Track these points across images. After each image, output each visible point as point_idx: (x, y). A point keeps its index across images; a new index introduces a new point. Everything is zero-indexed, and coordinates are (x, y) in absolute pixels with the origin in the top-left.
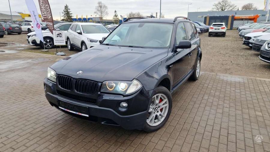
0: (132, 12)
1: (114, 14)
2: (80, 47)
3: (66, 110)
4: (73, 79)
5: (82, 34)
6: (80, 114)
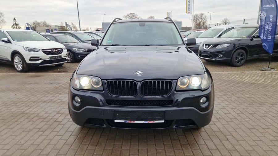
0: (36, 20)
1: (13, 22)
2: (10, 59)
3: (128, 121)
4: (137, 81)
5: (10, 43)
6: (152, 122)
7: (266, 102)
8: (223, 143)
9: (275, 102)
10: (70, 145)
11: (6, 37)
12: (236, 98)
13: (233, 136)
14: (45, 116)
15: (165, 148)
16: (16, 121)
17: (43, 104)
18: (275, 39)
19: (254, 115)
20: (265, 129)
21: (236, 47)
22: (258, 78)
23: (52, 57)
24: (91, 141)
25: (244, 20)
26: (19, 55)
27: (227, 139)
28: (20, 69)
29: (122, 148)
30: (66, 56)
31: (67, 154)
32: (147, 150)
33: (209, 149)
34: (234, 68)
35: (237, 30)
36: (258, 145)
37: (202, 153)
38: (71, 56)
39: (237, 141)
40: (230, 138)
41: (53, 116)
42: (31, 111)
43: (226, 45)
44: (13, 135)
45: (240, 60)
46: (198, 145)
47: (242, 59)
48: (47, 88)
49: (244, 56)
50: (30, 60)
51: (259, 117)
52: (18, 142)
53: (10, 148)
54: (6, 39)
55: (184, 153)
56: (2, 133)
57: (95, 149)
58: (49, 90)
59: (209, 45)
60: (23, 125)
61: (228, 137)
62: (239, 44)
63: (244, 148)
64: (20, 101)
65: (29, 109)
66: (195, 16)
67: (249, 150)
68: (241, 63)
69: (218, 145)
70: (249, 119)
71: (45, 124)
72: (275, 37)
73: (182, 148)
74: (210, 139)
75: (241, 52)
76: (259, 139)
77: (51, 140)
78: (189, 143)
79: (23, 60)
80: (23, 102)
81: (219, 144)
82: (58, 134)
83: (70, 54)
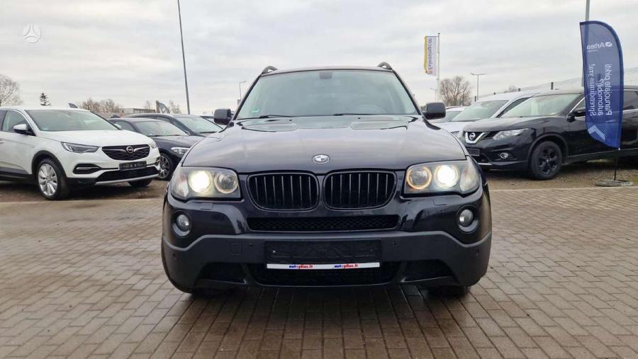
0: (90, 98)
2: (30, 172)
3: (297, 267)
4: (316, 175)
5: (33, 134)
6: (353, 266)
7: (615, 244)
8: (517, 324)
9: (633, 243)
10: (164, 335)
11: (24, 122)
12: (543, 237)
13: (541, 310)
14: (107, 279)
15: (384, 336)
16: (39, 292)
17: (103, 258)
18: (623, 117)
19: (588, 269)
20: (615, 295)
21: (537, 135)
22: (593, 200)
23: (125, 164)
24: (212, 325)
25: (552, 83)
26: (50, 161)
27: (528, 315)
28: (51, 192)
29: (285, 338)
30: (156, 164)
31: (157, 352)
32: (343, 340)
33: (486, 335)
34: (536, 182)
35: (538, 101)
36: (599, 325)
37: (470, 343)
38: (167, 164)
39: (552, 318)
40: (534, 313)
41: (125, 280)
42: (74, 271)
43: (516, 132)
44: (32, 317)
45: (549, 165)
46: (461, 329)
47: (553, 163)
48: (111, 226)
49: (558, 156)
50: (75, 171)
51: (598, 273)
52: (43, 330)
53: (24, 344)
54: (23, 127)
55: (428, 344)
56: (5, 315)
57: (222, 340)
58: (116, 231)
59: (478, 134)
60: (56, 298)
61: (529, 312)
62: (544, 128)
63: (567, 332)
64: (49, 253)
65: (70, 267)
66: (445, 83)
67: (579, 336)
68: (551, 171)
69: (508, 327)
70: (577, 276)
71: (107, 295)
72: (621, 113)
73: (424, 334)
74: (488, 316)
75: (551, 147)
76: (600, 314)
77: (119, 326)
78: (439, 326)
79: (59, 172)
80: (54, 256)
81: (510, 324)
82: (137, 314)
83: (165, 160)
